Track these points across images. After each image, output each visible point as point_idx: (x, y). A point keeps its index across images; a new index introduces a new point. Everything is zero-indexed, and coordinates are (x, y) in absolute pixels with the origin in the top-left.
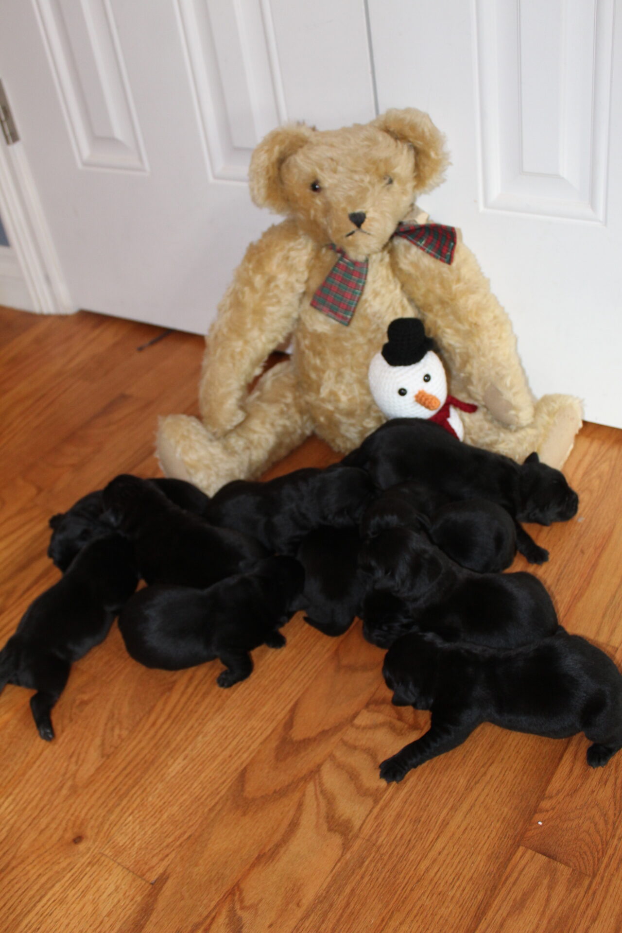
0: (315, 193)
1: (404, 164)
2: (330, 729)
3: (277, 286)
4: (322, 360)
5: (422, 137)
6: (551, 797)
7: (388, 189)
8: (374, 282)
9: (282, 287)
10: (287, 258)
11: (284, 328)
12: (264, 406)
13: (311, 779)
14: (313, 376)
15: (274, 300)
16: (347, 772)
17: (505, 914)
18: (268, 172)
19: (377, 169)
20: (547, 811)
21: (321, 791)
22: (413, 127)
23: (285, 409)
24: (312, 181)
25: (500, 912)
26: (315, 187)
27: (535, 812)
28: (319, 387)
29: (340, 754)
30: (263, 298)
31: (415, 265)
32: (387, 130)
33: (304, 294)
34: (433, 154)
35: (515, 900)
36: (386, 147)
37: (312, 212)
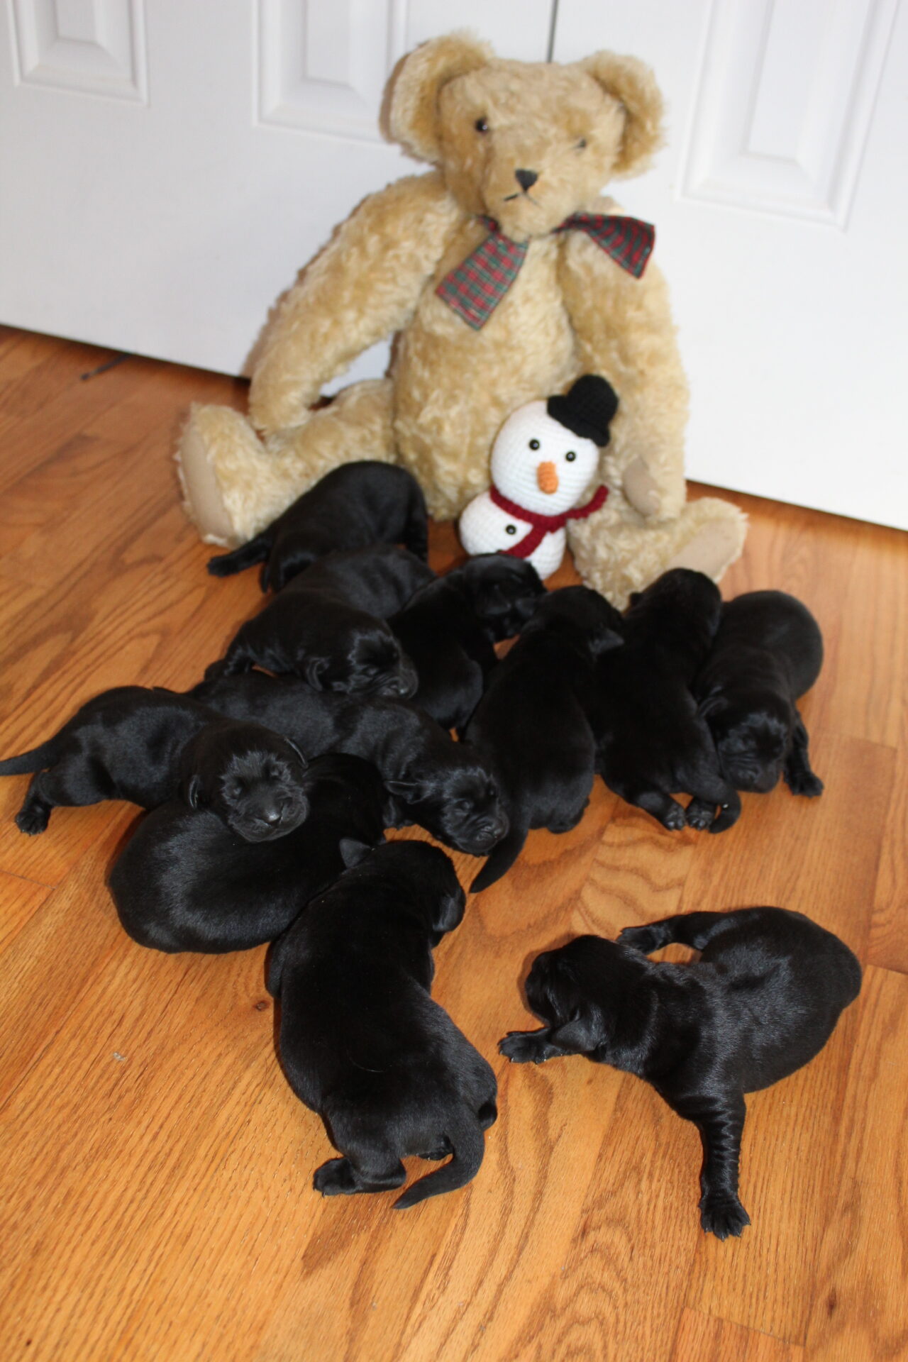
0: (479, 135)
1: (607, 127)
2: (574, 849)
3: (397, 257)
4: (433, 373)
5: (640, 98)
6: (882, 910)
7: (578, 155)
8: (529, 281)
9: (404, 259)
10: (420, 221)
11: (393, 319)
12: (342, 426)
13: (572, 908)
14: (416, 394)
15: (389, 275)
16: (618, 896)
17: (878, 1038)
18: (422, 89)
19: (570, 122)
20: (884, 925)
21: (593, 921)
22: (632, 81)
23: (369, 437)
24: (477, 116)
25: (872, 1036)
26: (480, 125)
27: (870, 927)
28: (421, 408)
29: (598, 875)
30: (372, 269)
31: (588, 268)
32: (596, 77)
33: (432, 278)
34: (649, 125)
35: (883, 1022)
36: (589, 99)
37: (469, 162)
